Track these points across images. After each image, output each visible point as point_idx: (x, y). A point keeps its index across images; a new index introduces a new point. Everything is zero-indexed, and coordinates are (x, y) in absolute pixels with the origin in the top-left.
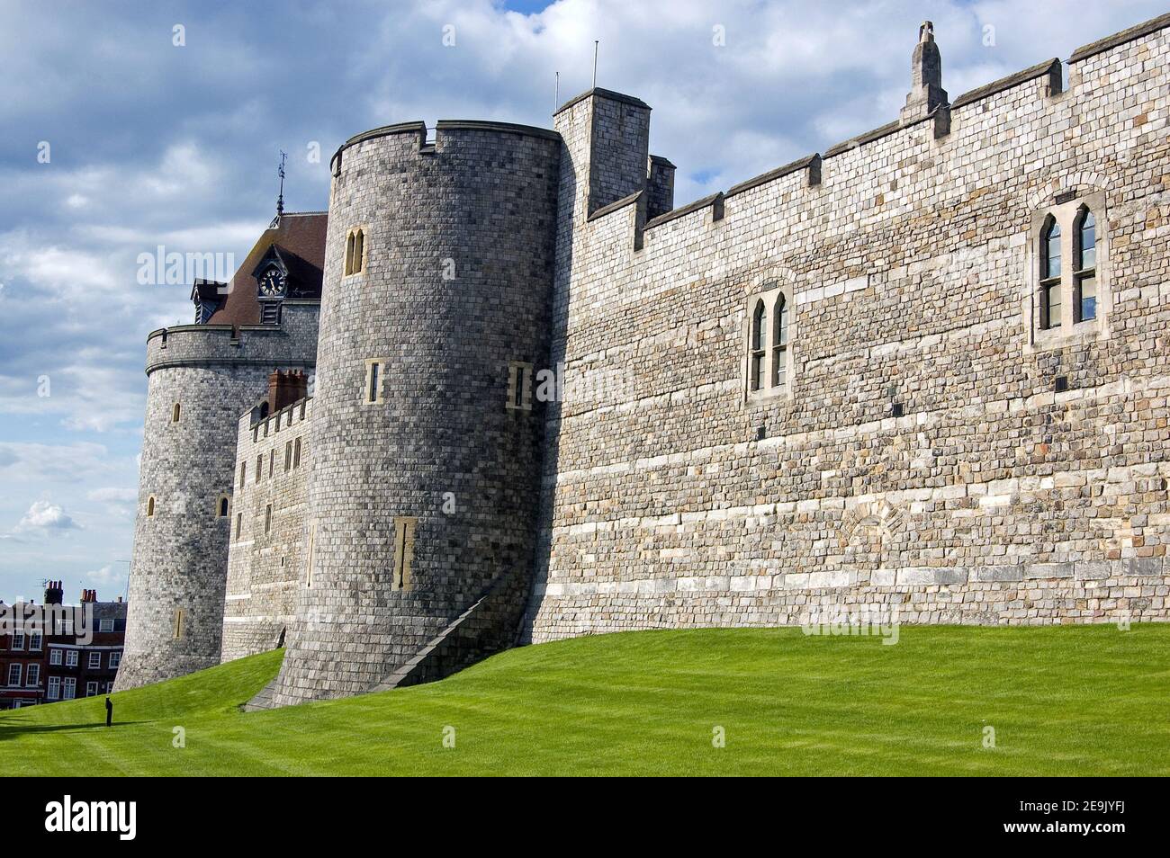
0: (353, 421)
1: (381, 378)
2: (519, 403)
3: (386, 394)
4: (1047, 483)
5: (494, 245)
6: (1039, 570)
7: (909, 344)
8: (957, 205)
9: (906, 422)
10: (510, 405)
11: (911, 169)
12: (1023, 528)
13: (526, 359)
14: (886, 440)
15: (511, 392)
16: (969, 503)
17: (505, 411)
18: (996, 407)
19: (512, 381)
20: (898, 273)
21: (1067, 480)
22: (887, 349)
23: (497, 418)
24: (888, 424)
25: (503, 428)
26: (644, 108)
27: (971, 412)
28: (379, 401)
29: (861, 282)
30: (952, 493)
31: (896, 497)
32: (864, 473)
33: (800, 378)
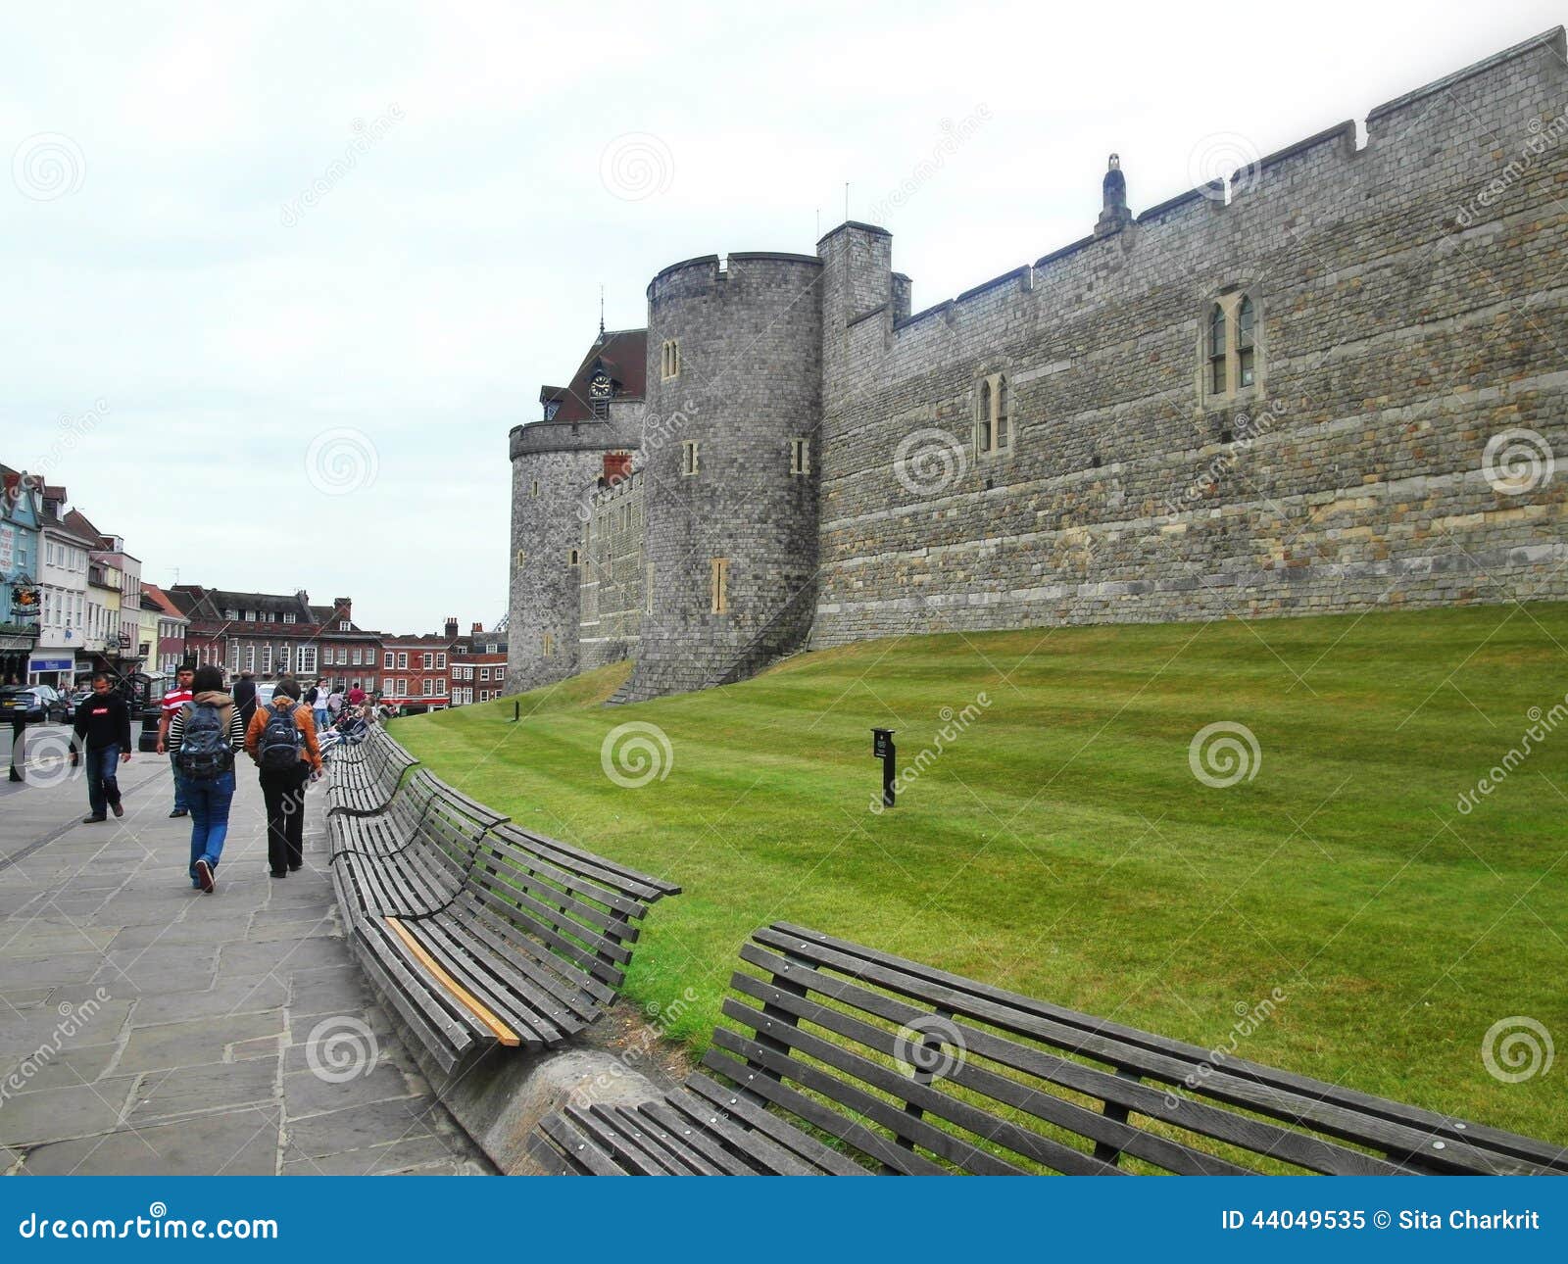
0: (676, 489)
1: (695, 455)
2: (799, 469)
3: (701, 466)
4: (1216, 514)
5: (775, 348)
6: (1209, 580)
7: (1104, 411)
8: (1141, 299)
9: (1102, 471)
10: (794, 471)
11: (1103, 273)
12: (1197, 548)
13: (804, 435)
14: (1087, 485)
15: (794, 461)
16: (1154, 531)
17: (789, 475)
18: (1172, 457)
19: (794, 452)
20: (1096, 356)
21: (1231, 510)
22: (1087, 416)
23: (785, 481)
24: (1089, 473)
25: (790, 489)
26: (887, 235)
27: (1155, 461)
28: (695, 472)
29: (1066, 364)
30: (1141, 523)
31: (1096, 529)
32: (1070, 512)
33: (1019, 440)
